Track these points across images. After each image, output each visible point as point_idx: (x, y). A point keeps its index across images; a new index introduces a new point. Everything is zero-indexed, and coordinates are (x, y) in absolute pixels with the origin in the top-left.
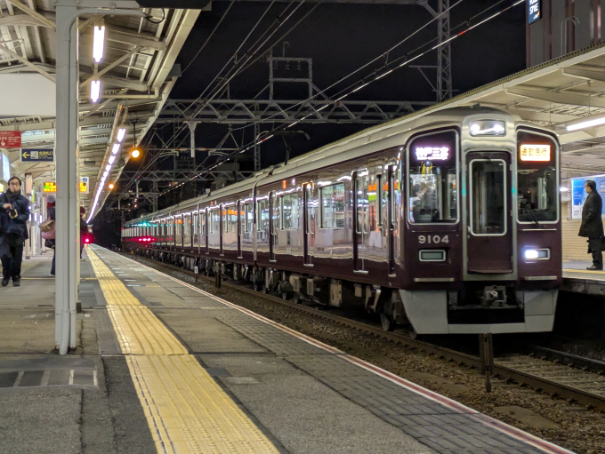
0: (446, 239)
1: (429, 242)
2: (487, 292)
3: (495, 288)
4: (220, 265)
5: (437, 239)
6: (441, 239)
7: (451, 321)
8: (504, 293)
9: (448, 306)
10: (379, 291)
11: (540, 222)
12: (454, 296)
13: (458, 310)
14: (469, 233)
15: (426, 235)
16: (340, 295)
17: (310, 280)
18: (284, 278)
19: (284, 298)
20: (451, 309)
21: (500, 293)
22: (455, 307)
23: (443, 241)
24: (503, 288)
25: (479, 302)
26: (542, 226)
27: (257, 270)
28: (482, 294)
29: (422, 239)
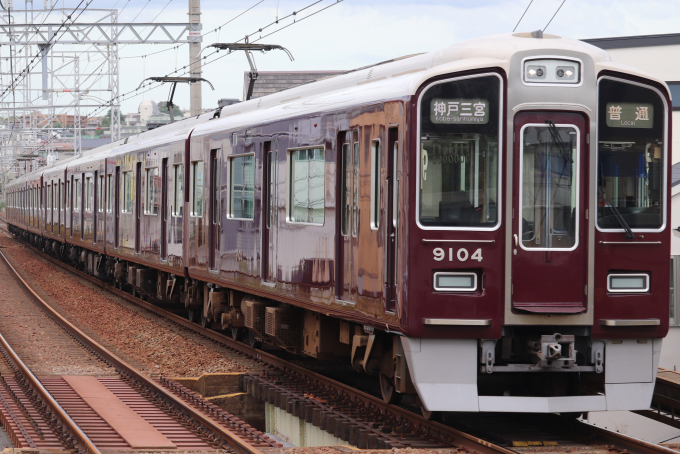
0: (478, 255)
1: (451, 259)
2: (544, 345)
3: (558, 337)
4: (134, 271)
5: (463, 255)
6: (471, 254)
7: (484, 390)
8: (572, 346)
9: (480, 365)
10: (372, 338)
11: (634, 230)
12: (489, 349)
13: (495, 373)
14: (514, 246)
15: (445, 247)
16: (318, 339)
17: (270, 310)
18: (231, 304)
19: (234, 337)
20: (483, 370)
21: (565, 347)
22: (490, 369)
23: (473, 257)
24: (569, 338)
25: (533, 360)
26: (637, 236)
27: (190, 284)
28: (538, 348)
29: (439, 254)
